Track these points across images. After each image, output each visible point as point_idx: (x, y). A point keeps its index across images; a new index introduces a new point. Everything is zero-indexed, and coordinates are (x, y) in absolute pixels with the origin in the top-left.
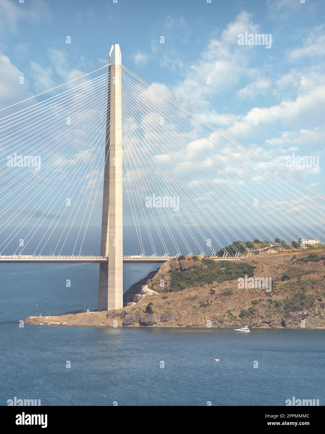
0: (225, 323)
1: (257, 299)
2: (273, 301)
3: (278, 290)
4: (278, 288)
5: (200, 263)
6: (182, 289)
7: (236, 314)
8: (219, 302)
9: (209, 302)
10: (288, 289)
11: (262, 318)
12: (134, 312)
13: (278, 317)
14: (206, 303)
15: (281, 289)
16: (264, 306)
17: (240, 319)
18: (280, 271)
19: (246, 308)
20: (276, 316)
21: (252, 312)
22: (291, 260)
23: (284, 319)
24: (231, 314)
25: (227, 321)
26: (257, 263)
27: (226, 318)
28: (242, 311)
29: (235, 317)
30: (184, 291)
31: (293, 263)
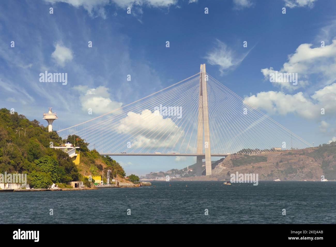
0: (262, 179)
1: (273, 170)
2: (280, 170)
3: (280, 166)
4: (280, 165)
5: (243, 156)
6: (239, 166)
7: (266, 175)
8: (257, 171)
9: (253, 171)
10: (285, 166)
11: (276, 177)
12: (222, 175)
13: (283, 176)
14: (252, 171)
15: (281, 166)
16: (276, 172)
17: (268, 177)
18: (278, 159)
19: (270, 173)
20: (282, 176)
21: (272, 175)
22: (281, 155)
23: (286, 177)
24: (264, 176)
25: (262, 178)
26: (267, 156)
27: (262, 177)
28: (268, 174)
29: (266, 177)
30: (240, 167)
31: (282, 156)
